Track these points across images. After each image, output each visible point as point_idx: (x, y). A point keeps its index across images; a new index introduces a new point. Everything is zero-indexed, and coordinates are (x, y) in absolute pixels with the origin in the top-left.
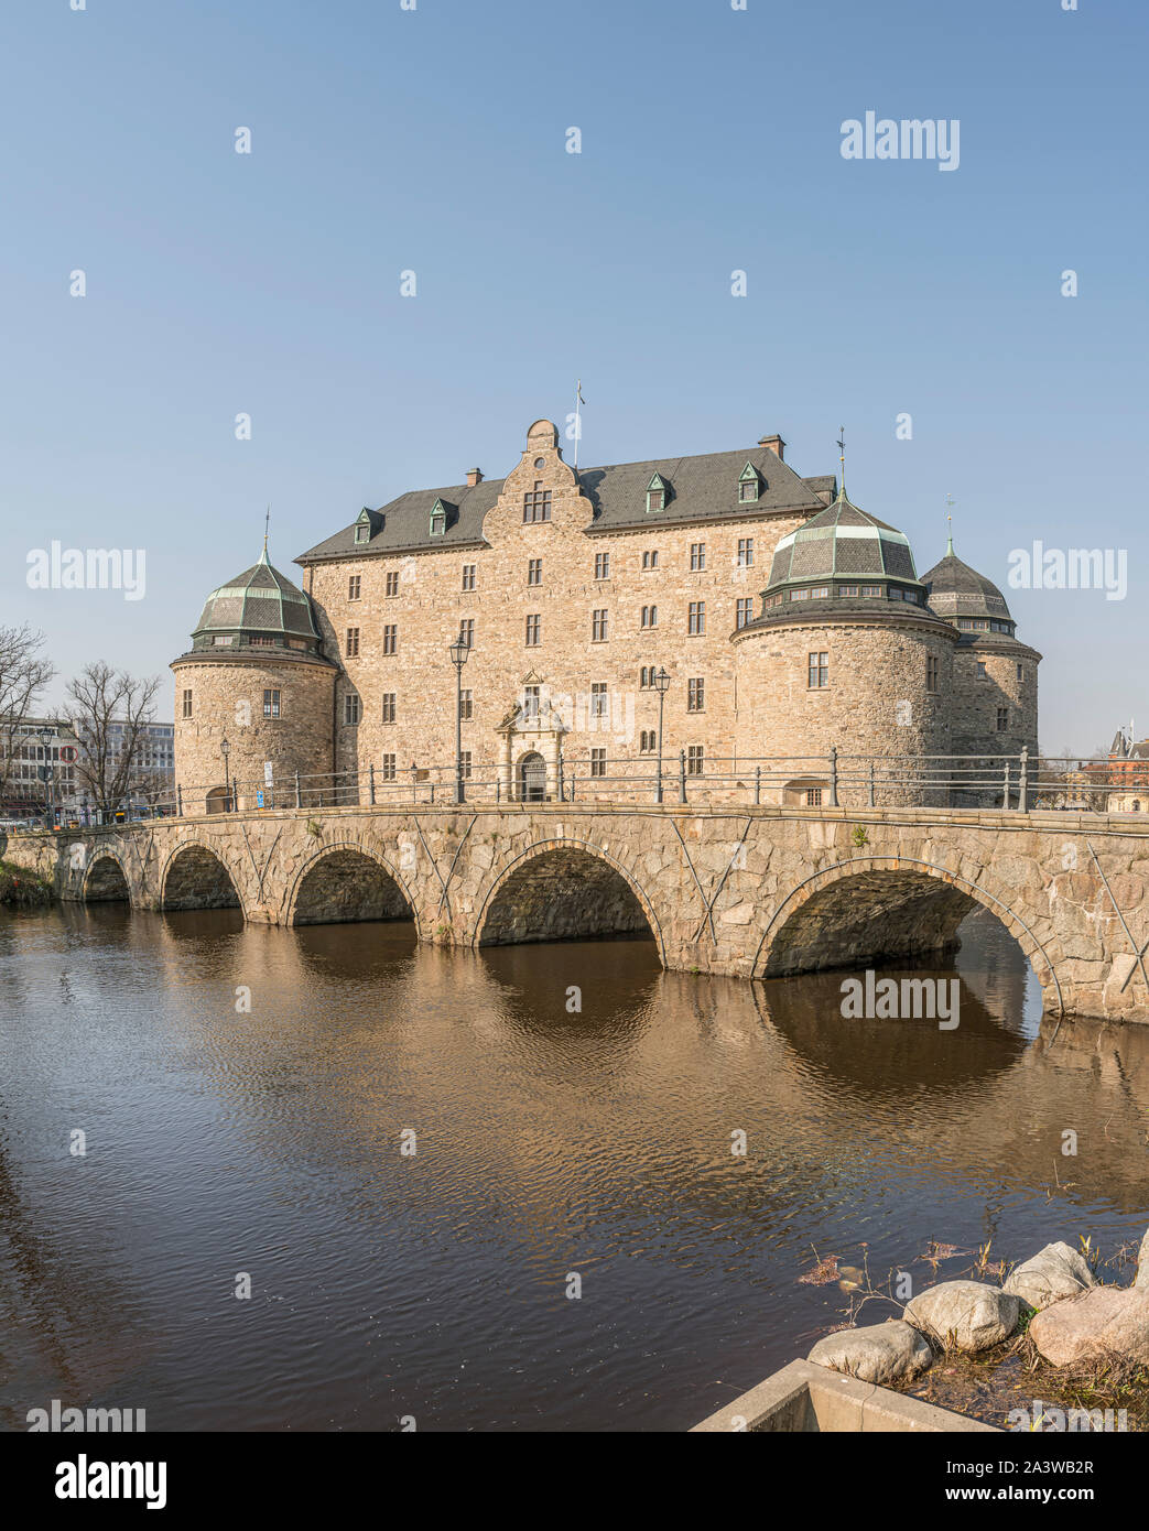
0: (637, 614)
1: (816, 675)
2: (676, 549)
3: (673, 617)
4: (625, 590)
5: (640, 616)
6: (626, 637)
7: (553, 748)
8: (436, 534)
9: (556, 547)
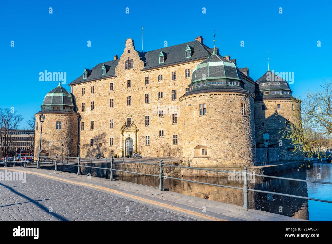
0: (157, 95)
1: (202, 112)
2: (167, 74)
3: (167, 95)
4: (154, 88)
5: (158, 95)
6: (154, 102)
7: (135, 136)
8: (103, 75)
9: (134, 76)
